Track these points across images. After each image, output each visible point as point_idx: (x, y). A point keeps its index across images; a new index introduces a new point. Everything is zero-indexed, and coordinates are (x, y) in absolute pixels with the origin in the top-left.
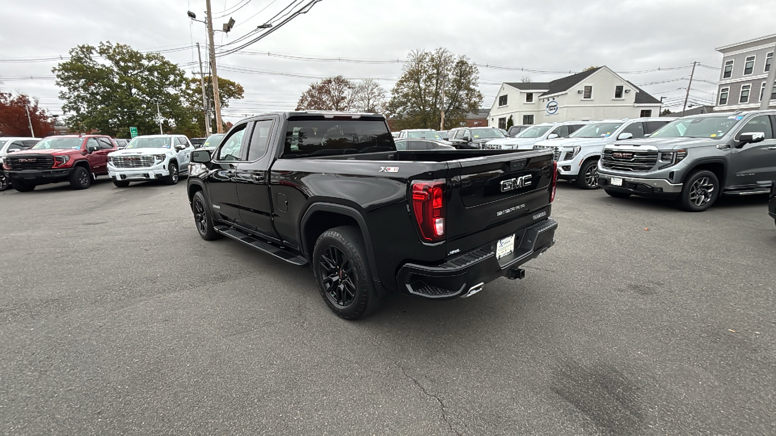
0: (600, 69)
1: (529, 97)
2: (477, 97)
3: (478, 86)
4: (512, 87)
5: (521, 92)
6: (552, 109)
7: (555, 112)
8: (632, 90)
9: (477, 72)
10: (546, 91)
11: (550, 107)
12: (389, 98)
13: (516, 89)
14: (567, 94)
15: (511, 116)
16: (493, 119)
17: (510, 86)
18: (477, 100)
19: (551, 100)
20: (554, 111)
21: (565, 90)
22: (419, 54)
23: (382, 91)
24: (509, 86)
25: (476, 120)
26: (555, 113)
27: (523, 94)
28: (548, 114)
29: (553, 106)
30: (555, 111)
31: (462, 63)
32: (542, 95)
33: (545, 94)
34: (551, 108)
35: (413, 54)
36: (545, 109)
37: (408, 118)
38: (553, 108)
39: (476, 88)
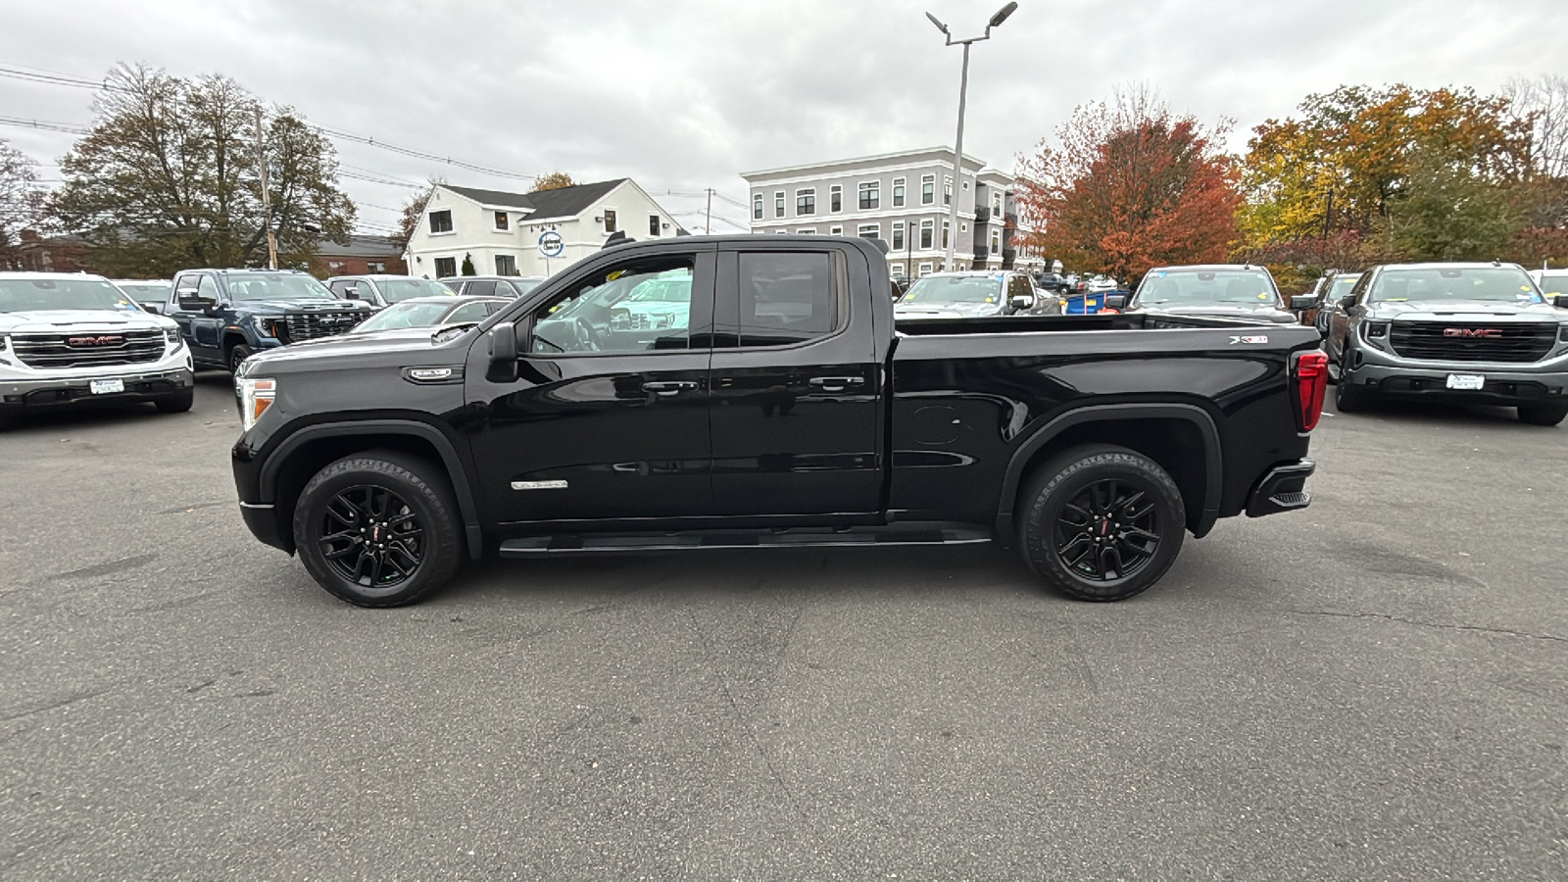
0: (624, 183)
1: (501, 220)
2: (342, 206)
3: (337, 182)
4: (461, 196)
5: (483, 209)
6: (551, 248)
7: (558, 253)
8: (671, 225)
9: (330, 149)
10: (532, 211)
11: (546, 242)
12: (55, 182)
13: (473, 201)
14: (578, 220)
15: (468, 256)
16: (419, 260)
17: (457, 194)
18: (342, 213)
19: (549, 229)
20: (555, 251)
21: (574, 214)
22: (149, 76)
23: (16, 160)
24: (453, 193)
25: (336, 258)
26: (560, 255)
27: (488, 212)
28: (544, 256)
29: (552, 242)
30: (558, 250)
31: (288, 123)
32: (523, 219)
33: (528, 217)
34: (549, 245)
35: (128, 75)
36: (537, 245)
37: (137, 244)
38: (553, 245)
39: (337, 187)
